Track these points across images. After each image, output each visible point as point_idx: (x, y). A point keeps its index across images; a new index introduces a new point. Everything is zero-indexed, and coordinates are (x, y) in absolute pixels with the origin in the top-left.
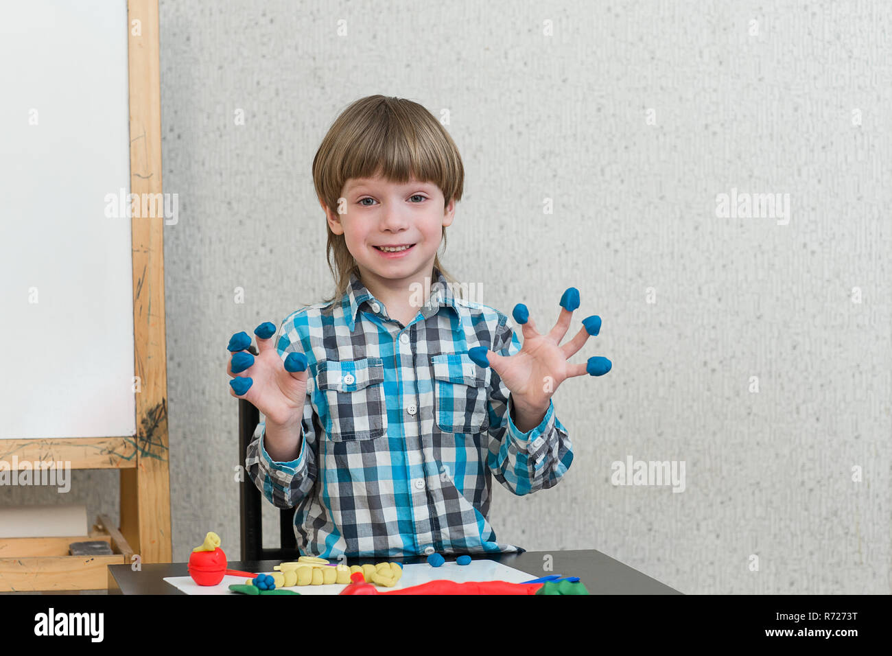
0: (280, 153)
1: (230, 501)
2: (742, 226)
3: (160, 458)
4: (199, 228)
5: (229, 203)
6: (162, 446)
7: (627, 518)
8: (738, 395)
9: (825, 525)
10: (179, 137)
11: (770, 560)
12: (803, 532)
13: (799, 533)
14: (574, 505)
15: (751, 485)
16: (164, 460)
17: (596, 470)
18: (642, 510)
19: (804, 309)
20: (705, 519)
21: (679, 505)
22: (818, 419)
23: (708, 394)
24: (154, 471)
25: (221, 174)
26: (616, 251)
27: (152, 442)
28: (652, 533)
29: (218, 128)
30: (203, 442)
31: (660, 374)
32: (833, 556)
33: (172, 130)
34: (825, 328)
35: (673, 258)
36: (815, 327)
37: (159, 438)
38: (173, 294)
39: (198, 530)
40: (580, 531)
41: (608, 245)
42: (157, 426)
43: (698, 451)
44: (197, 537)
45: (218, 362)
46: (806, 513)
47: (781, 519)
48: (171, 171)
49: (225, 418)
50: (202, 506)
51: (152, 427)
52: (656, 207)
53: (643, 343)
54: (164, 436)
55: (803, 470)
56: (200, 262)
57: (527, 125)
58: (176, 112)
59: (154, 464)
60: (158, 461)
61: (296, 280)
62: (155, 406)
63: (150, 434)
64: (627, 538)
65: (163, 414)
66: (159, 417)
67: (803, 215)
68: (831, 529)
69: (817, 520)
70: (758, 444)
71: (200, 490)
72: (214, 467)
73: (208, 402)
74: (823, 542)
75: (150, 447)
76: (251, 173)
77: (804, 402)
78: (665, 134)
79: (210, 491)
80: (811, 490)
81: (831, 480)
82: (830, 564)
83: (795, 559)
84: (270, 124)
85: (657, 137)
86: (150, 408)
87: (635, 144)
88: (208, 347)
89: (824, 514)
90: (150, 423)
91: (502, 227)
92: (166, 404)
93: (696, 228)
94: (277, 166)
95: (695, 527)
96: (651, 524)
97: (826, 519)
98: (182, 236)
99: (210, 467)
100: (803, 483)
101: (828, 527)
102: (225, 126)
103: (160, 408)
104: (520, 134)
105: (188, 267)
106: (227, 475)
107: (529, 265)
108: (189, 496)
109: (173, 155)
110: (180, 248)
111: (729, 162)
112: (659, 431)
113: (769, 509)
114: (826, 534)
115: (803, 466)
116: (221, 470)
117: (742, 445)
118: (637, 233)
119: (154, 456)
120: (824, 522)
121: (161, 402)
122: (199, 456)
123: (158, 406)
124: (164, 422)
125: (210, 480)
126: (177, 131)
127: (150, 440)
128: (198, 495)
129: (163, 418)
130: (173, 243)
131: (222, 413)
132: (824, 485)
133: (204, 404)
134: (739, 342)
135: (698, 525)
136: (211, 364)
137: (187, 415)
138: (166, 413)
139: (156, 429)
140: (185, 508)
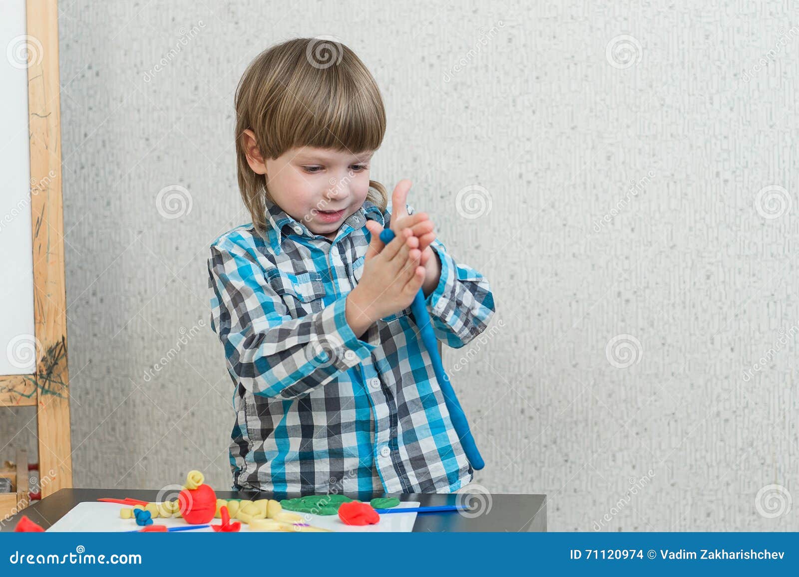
0: (196, 88)
1: (154, 435)
2: (654, 155)
3: (60, 395)
4: (118, 164)
5: (147, 140)
6: (62, 383)
7: (543, 449)
8: (652, 325)
9: (741, 456)
10: (97, 74)
11: (686, 491)
12: (718, 464)
13: (714, 464)
14: (490, 436)
15: (666, 415)
16: (64, 398)
17: (512, 402)
18: (558, 441)
19: (717, 239)
20: (621, 450)
21: (595, 436)
22: (732, 350)
23: (623, 324)
24: (54, 408)
25: (139, 111)
26: (529, 182)
27: (52, 379)
28: (569, 464)
29: (135, 66)
30: (126, 376)
31: (574, 304)
32: (749, 487)
33: (90, 68)
34: (739, 257)
35: (585, 188)
36: (729, 256)
37: (59, 376)
38: (95, 230)
39: (123, 464)
40: (497, 463)
41: (521, 176)
42: (57, 364)
43: (613, 382)
44: (122, 470)
45: (139, 297)
46: (722, 444)
47: (696, 450)
48: (90, 109)
49: (147, 352)
50: (126, 439)
51: (52, 365)
52: (568, 137)
53: (556, 275)
54: (64, 373)
55: (718, 401)
56: (120, 198)
57: (439, 57)
58: (94, 50)
59: (54, 401)
60: (58, 399)
61: (213, 214)
62: (55, 344)
63: (50, 371)
64: (543, 469)
65: (63, 351)
66: (58, 356)
67: (715, 144)
68: (747, 459)
69: (733, 450)
70: (673, 374)
71: (125, 424)
72: (137, 402)
73: (131, 337)
74: (740, 473)
75: (50, 384)
76: (167, 108)
77: (719, 332)
78: (576, 64)
79: (135, 425)
80: (727, 421)
81: (746, 411)
82: (747, 495)
83: (711, 490)
84: (185, 59)
85: (568, 67)
86: (50, 346)
87: (546, 74)
88: (130, 282)
89: (740, 445)
90: (50, 361)
91: (415, 160)
92: (65, 342)
93: (609, 158)
94: (193, 101)
95: (611, 458)
96: (567, 455)
97: (742, 449)
98: (102, 173)
99: (134, 401)
100: (718, 414)
101: (744, 457)
102: (142, 63)
103: (60, 346)
104: (431, 66)
105: (109, 204)
106: (150, 408)
107: (442, 197)
108: (113, 429)
109: (92, 92)
110: (100, 184)
111: (641, 90)
112: (574, 363)
113: (685, 439)
114: (742, 465)
115: (718, 396)
116: (144, 404)
117: (656, 375)
118: (549, 163)
119: (54, 393)
120: (740, 453)
121: (61, 340)
122: (123, 390)
123: (58, 344)
124: (64, 359)
125: (134, 413)
126: (95, 69)
127: (50, 377)
128: (122, 428)
129: (63, 355)
130: (93, 179)
131: (144, 348)
132: (740, 416)
133: (127, 339)
134: (653, 272)
135: (614, 456)
136: (133, 300)
137: (110, 350)
138: (66, 351)
139: (56, 366)
140: (110, 442)
